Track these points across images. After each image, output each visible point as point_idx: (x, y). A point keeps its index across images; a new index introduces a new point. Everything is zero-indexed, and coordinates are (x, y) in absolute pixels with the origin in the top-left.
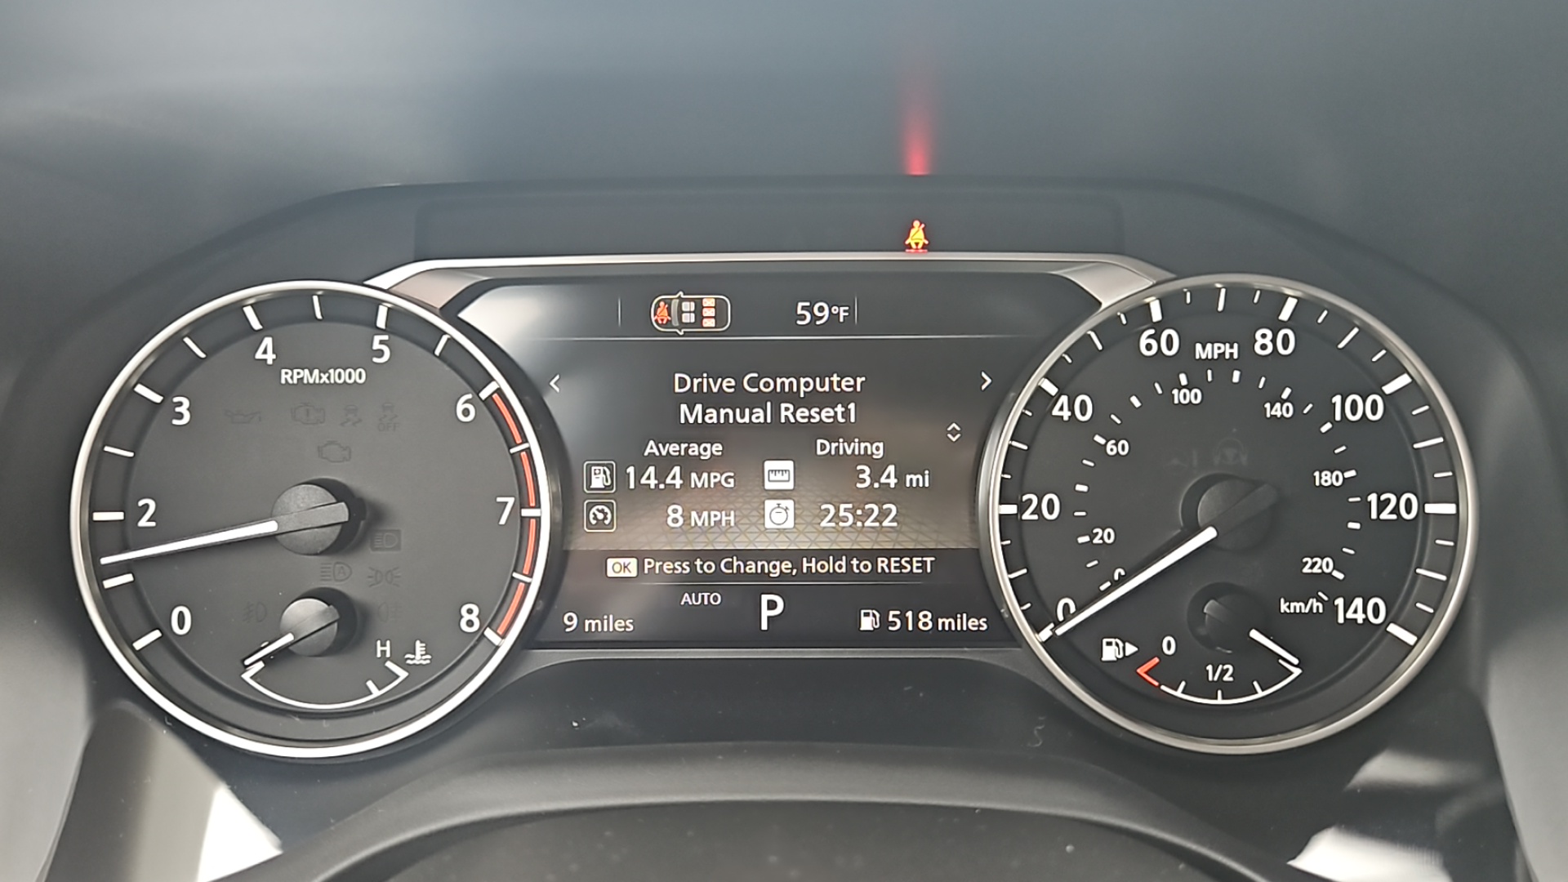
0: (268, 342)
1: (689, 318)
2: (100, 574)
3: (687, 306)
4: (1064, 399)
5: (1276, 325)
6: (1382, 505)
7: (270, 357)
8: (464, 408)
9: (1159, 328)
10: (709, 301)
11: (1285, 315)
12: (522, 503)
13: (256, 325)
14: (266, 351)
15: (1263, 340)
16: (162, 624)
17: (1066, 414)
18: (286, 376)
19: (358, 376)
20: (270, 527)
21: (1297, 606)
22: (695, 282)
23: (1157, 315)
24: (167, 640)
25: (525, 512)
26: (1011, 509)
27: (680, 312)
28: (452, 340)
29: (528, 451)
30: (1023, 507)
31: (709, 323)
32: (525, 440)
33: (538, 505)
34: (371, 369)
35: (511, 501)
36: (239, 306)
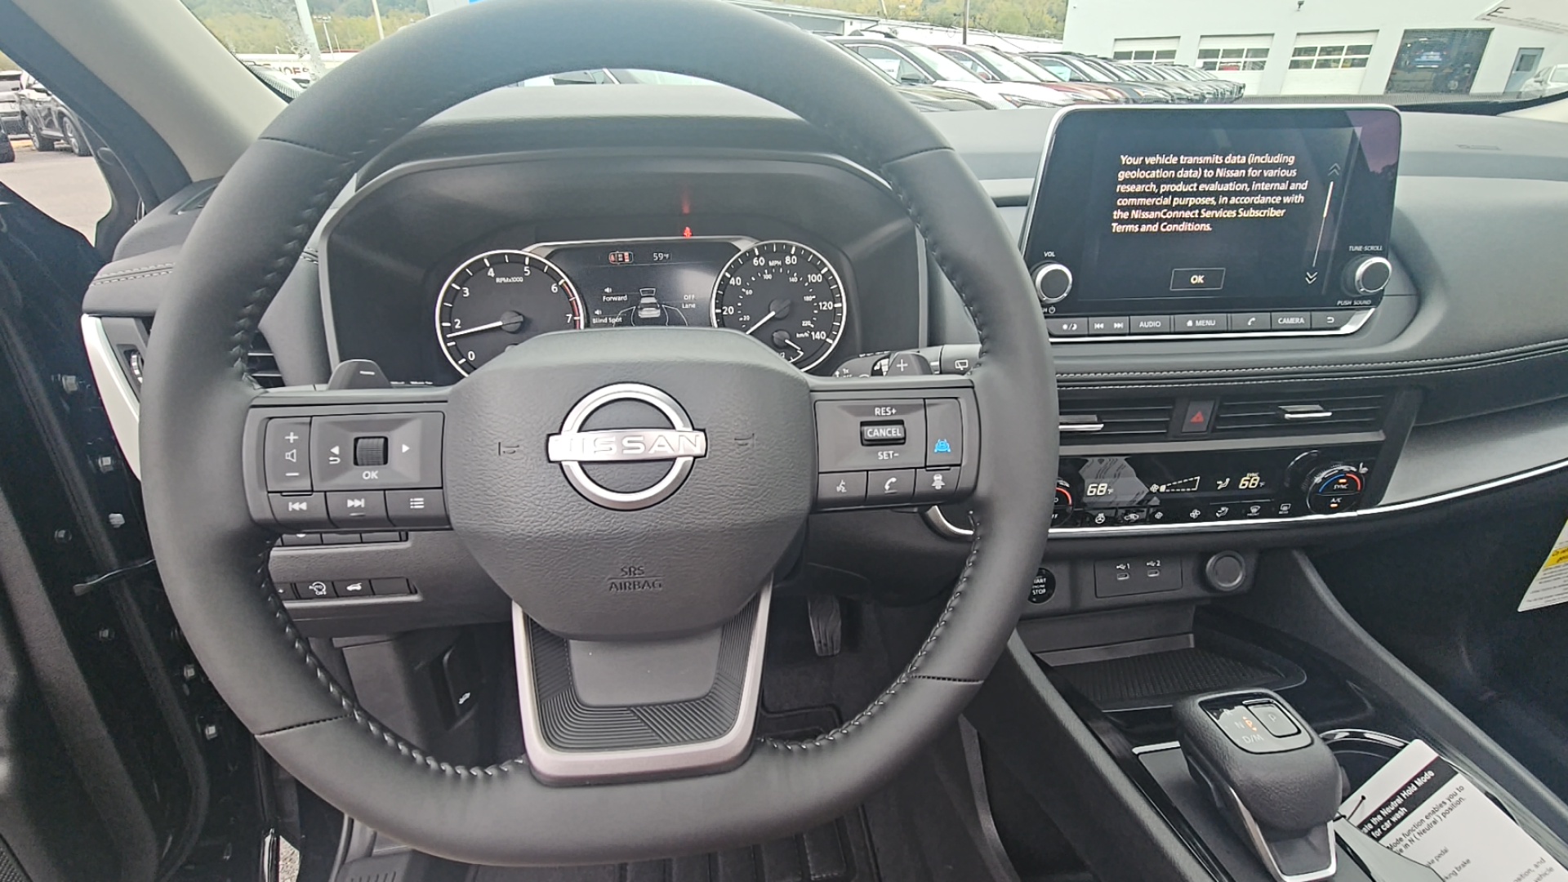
0: (491, 270)
1: (620, 259)
2: (446, 340)
3: (620, 256)
4: (733, 279)
5: (791, 256)
6: (823, 306)
7: (493, 275)
8: (554, 288)
9: (758, 257)
10: (626, 254)
11: (793, 252)
12: (574, 315)
13: (488, 265)
14: (491, 273)
15: (788, 260)
16: (465, 356)
17: (734, 284)
18: (498, 280)
19: (521, 280)
20: (499, 324)
21: (802, 335)
22: (623, 247)
23: (757, 253)
24: (467, 361)
25: (575, 318)
26: (719, 311)
27: (618, 258)
28: (549, 267)
29: (575, 300)
30: (723, 311)
31: (627, 261)
32: (574, 296)
33: (579, 315)
34: (524, 277)
35: (570, 316)
36: (482, 259)
